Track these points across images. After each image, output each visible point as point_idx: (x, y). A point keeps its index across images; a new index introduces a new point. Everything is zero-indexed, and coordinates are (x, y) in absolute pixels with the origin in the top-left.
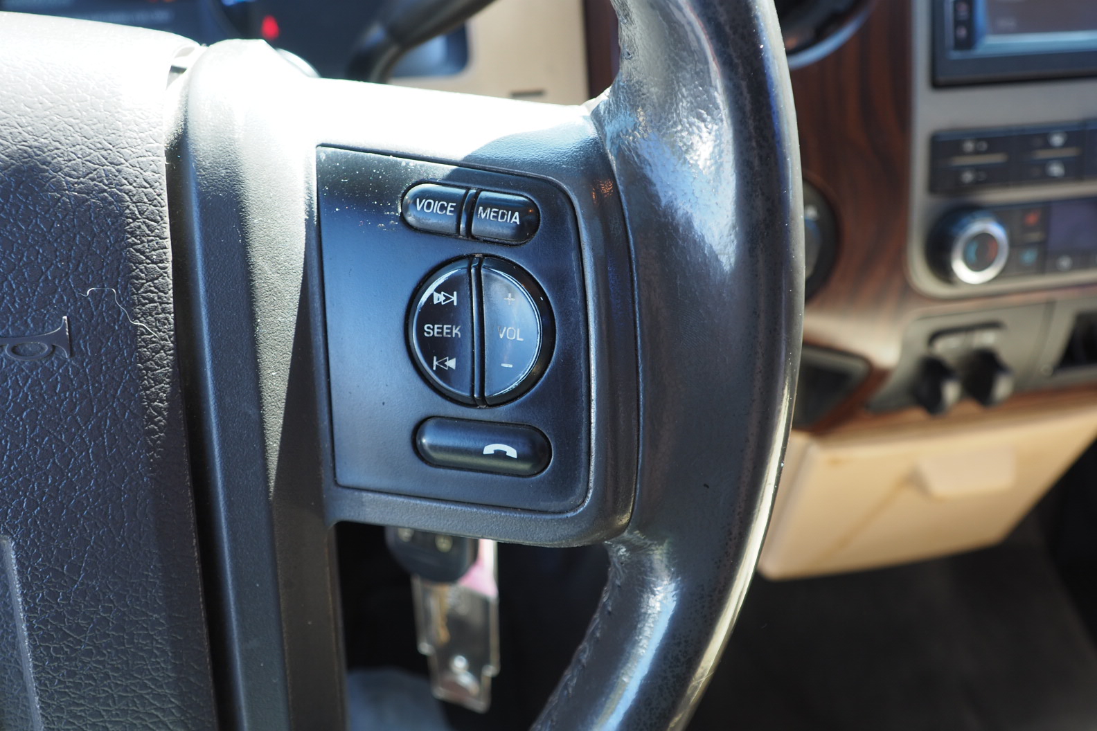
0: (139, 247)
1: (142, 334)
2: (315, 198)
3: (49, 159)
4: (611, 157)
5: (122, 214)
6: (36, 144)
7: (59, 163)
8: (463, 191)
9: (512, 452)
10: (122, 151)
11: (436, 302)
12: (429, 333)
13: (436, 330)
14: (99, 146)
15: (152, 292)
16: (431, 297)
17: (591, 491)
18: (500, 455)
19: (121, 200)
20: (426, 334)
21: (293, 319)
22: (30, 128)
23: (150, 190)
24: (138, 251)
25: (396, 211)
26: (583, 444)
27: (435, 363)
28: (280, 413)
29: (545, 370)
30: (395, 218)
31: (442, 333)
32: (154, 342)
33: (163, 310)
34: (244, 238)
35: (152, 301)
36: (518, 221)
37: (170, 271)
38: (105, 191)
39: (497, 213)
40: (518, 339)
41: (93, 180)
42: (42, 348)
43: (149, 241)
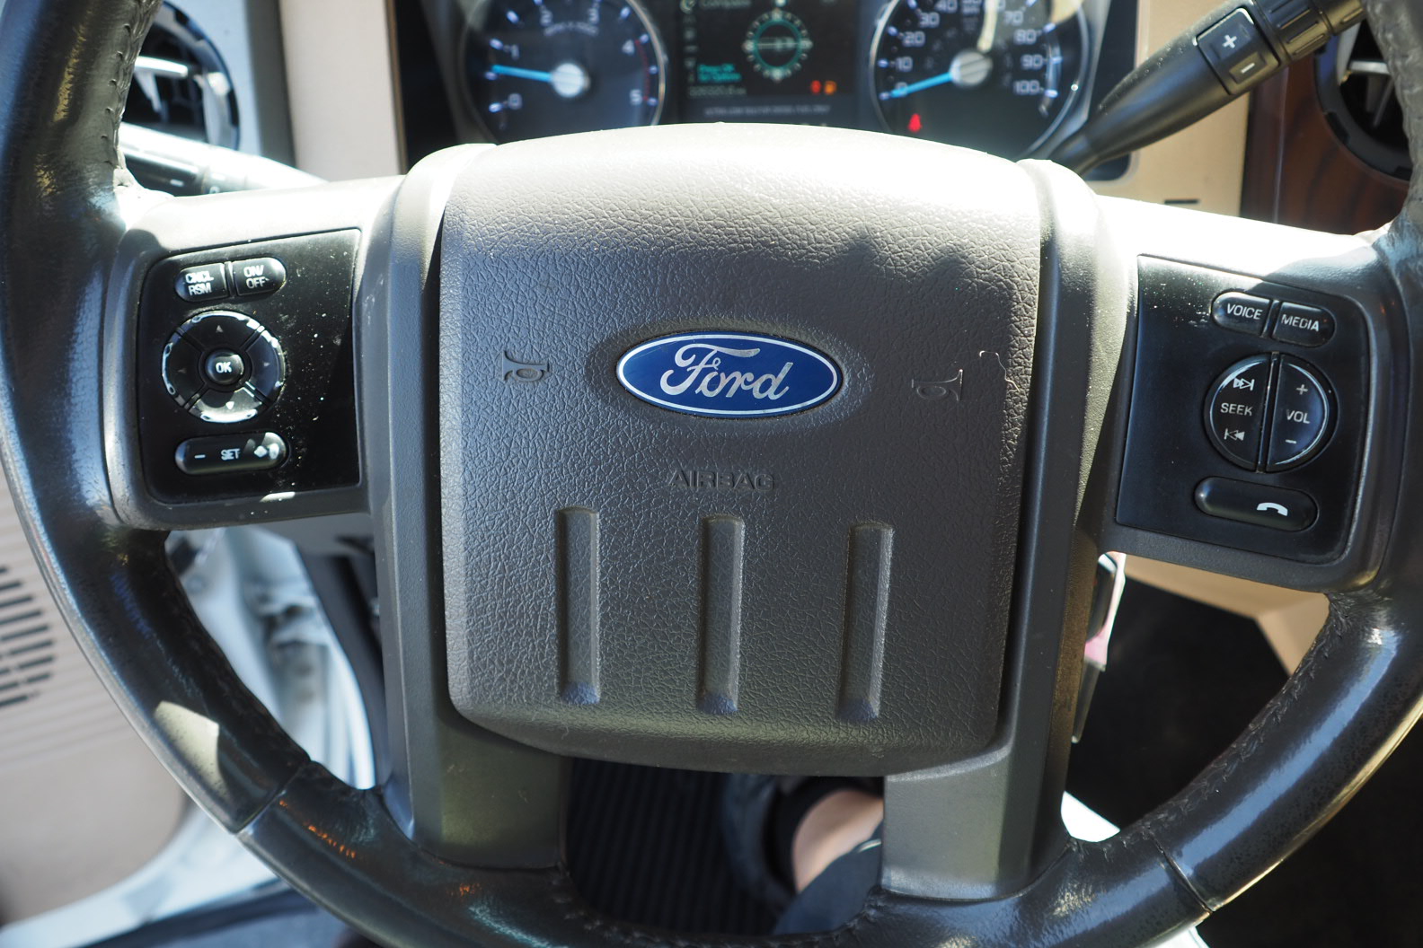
0: (1018, 323)
1: (1010, 388)
2: (1136, 297)
3: (967, 254)
4: (1398, 283)
5: (1011, 298)
6: (958, 242)
7: (973, 257)
8: (1267, 301)
9: (1283, 511)
10: (1015, 251)
11: (1235, 386)
12: (1224, 410)
13: (1231, 408)
14: (1001, 247)
15: (1021, 358)
16: (1232, 382)
17: (1349, 549)
18: (1272, 512)
19: (1012, 288)
20: (1222, 411)
21: (1109, 389)
22: (955, 231)
23: (1030, 282)
24: (1017, 326)
25: (1207, 312)
26: (1348, 512)
27: (1226, 434)
28: (1091, 459)
29: (1323, 447)
30: (1206, 318)
31: (1235, 411)
32: (1016, 395)
33: (1026, 372)
34: (1090, 323)
35: (1020, 365)
36: (1317, 329)
37: (1033, 343)
38: (1001, 280)
39: (1299, 321)
40: (1305, 421)
41: (994, 271)
42: (941, 391)
43: (1025, 320)
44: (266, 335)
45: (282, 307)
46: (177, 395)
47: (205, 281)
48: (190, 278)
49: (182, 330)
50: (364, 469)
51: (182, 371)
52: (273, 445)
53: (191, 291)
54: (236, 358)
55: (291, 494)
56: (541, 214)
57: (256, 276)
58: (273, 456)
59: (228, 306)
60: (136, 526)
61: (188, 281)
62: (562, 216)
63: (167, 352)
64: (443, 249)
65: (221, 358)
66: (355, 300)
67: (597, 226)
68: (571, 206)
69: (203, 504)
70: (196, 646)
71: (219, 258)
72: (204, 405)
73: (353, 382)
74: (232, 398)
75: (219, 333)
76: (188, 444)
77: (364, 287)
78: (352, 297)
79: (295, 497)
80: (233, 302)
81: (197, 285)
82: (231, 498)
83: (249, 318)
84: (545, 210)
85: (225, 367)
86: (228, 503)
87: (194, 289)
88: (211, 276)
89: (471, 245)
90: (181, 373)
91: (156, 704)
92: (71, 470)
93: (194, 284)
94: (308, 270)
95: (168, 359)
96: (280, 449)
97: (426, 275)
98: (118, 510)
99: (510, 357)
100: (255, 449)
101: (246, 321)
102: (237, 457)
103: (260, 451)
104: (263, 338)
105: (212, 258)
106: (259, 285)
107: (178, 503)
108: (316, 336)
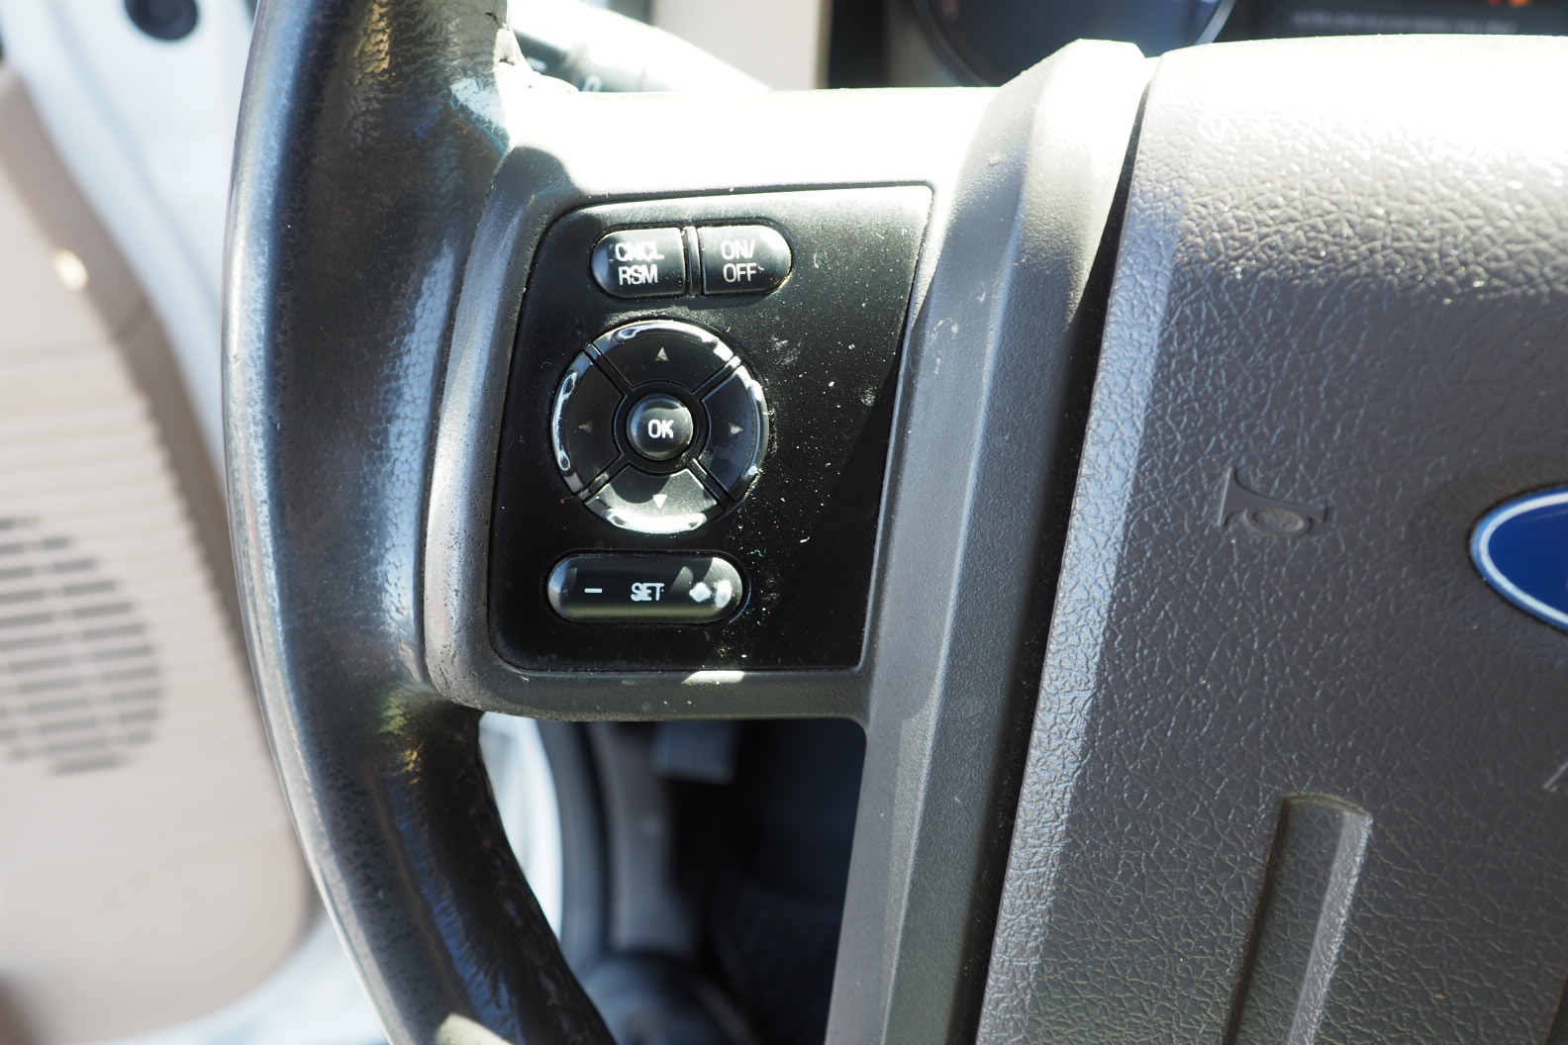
44: (742, 373)
45: (779, 324)
46: (570, 473)
47: (649, 259)
48: (622, 252)
49: (596, 349)
50: (872, 642)
51: (584, 427)
52: (723, 583)
53: (621, 276)
54: (683, 413)
55: (735, 676)
56: (1359, 199)
57: (742, 260)
58: (721, 603)
59: (681, 311)
60: (458, 700)
61: (618, 256)
62: (1408, 207)
63: (567, 391)
64: (1125, 243)
65: (658, 410)
66: (911, 324)
67: (1489, 237)
68: (1428, 188)
69: (583, 675)
70: (510, 908)
71: (676, 217)
72: (614, 494)
73: (882, 478)
74: (664, 489)
75: (661, 361)
76: (572, 566)
77: (933, 301)
78: (906, 317)
79: (745, 680)
80: (693, 306)
81: (634, 267)
82: (632, 671)
83: (716, 339)
84: (1367, 191)
85: (664, 428)
86: (628, 680)
87: (627, 275)
88: (659, 253)
89: (1195, 245)
90: (582, 431)
91: (442, 1018)
92: (358, 585)
93: (628, 264)
94: (834, 257)
95: (566, 404)
96: (734, 591)
97: (1080, 295)
98: (430, 668)
99: (1240, 478)
100: (692, 586)
101: (713, 345)
102: (658, 598)
103: (700, 592)
104: (738, 379)
105: (662, 216)
106: (744, 277)
107: (539, 670)
108: (831, 384)
